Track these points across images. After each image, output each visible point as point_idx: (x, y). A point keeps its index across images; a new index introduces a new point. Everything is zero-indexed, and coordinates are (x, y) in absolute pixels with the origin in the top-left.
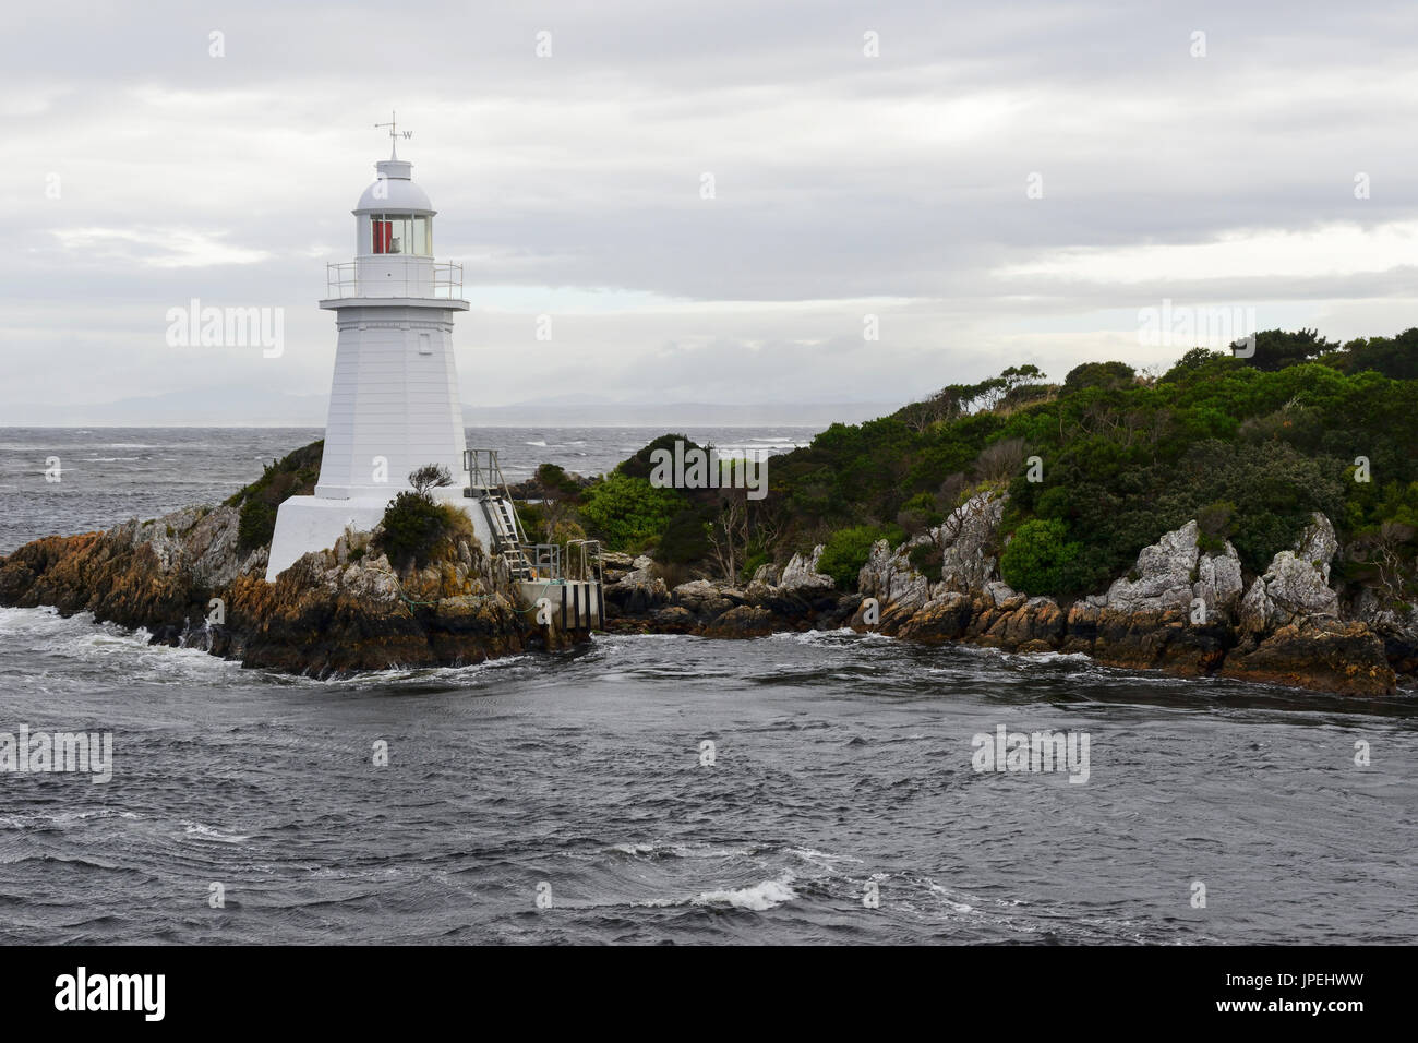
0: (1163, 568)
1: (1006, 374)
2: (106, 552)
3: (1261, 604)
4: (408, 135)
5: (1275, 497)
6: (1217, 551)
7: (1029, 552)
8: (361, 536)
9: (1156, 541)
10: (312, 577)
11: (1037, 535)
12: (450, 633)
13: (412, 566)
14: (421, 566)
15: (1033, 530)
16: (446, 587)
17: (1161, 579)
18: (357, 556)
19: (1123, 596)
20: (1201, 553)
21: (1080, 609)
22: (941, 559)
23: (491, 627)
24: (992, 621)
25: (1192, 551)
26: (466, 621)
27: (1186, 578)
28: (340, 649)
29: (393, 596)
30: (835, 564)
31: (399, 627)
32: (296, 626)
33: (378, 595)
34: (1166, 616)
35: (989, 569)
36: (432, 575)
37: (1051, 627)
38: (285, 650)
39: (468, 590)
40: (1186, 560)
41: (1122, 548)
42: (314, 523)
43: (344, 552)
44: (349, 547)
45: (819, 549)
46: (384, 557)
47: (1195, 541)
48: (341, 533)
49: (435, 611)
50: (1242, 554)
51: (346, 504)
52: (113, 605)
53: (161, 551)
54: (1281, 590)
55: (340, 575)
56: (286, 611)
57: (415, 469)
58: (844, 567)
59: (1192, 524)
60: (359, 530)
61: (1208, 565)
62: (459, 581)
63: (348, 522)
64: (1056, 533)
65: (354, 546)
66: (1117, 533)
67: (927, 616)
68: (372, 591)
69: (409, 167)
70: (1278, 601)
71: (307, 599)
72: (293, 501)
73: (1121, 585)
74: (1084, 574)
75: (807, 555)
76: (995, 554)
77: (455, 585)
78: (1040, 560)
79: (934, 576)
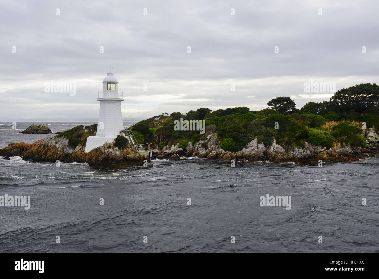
0: (252, 146)
1: (162, 114)
2: (42, 147)
3: (273, 152)
4: (113, 68)
5: (268, 134)
6: (261, 143)
7: (227, 144)
8: (110, 143)
9: (250, 142)
10: (102, 152)
11: (228, 141)
12: (130, 162)
13: (121, 149)
14: (123, 149)
15: (227, 140)
16: (128, 153)
17: (252, 148)
18: (109, 147)
19: (246, 151)
20: (258, 144)
21: (239, 153)
22: (207, 146)
23: (138, 160)
24: (223, 156)
25: (256, 143)
26: (133, 159)
27: (256, 148)
28: (113, 166)
29: (120, 155)
30: (182, 146)
31: (122, 161)
32: (102, 161)
33: (117, 155)
34: (256, 155)
35: (217, 147)
36: (125, 151)
37: (235, 157)
38: (100, 166)
39: (131, 153)
40: (256, 145)
41: (244, 143)
42: (97, 141)
43: (106, 147)
44: (107, 146)
45: (178, 144)
46: (117, 148)
47: (257, 142)
48: (104, 143)
49: (126, 158)
50: (264, 144)
51: (105, 137)
52: (49, 158)
53: (58, 147)
54: (276, 150)
55: (108, 151)
56: (99, 159)
57: (120, 131)
58: (184, 147)
59: (256, 139)
60: (109, 142)
61: (260, 146)
62: (130, 152)
63: (106, 141)
64: (231, 141)
65: (108, 146)
66: (243, 141)
67: (212, 156)
68: (116, 154)
69: (113, 74)
70: (275, 152)
71: (102, 156)
72: (90, 137)
73: (244, 149)
74: (238, 148)
75: (175, 145)
76: (218, 144)
77: (129, 152)
78: (229, 145)
79: (207, 148)
